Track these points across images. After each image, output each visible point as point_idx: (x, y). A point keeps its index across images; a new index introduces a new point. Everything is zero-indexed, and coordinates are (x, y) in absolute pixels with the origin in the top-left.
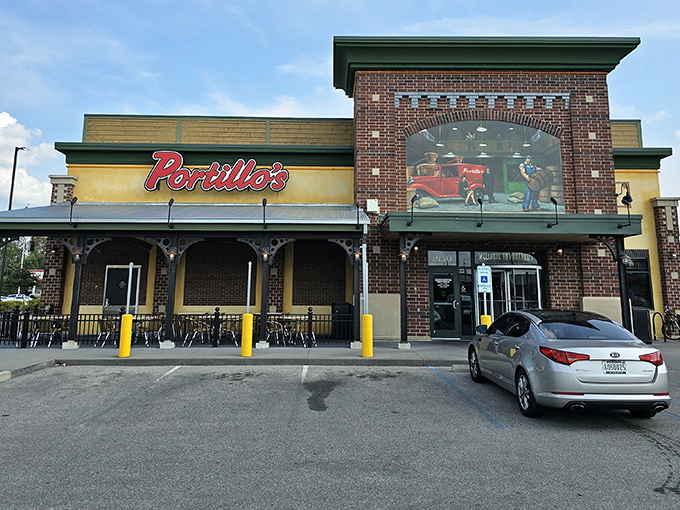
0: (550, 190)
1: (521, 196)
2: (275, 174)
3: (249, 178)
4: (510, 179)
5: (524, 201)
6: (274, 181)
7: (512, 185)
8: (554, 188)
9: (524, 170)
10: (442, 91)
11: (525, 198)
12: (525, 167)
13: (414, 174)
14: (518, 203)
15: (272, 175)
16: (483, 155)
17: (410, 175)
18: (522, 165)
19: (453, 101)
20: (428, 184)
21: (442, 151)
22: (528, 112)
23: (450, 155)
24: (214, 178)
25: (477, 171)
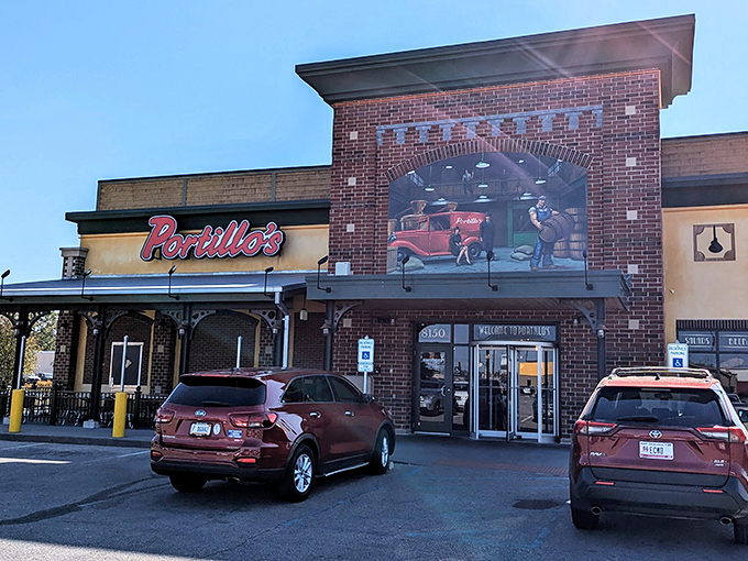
0: (568, 241)
1: (529, 249)
2: (269, 236)
3: (241, 241)
4: (516, 229)
5: (532, 257)
6: (268, 245)
7: (519, 237)
8: (574, 237)
9: (535, 216)
10: (433, 119)
11: (533, 253)
12: (537, 211)
13: (398, 228)
14: (525, 259)
15: (265, 237)
16: (483, 199)
17: (392, 230)
18: (533, 208)
19: (447, 131)
20: (412, 240)
21: (431, 197)
22: (544, 136)
23: (442, 202)
24: (207, 244)
25: (474, 221)
